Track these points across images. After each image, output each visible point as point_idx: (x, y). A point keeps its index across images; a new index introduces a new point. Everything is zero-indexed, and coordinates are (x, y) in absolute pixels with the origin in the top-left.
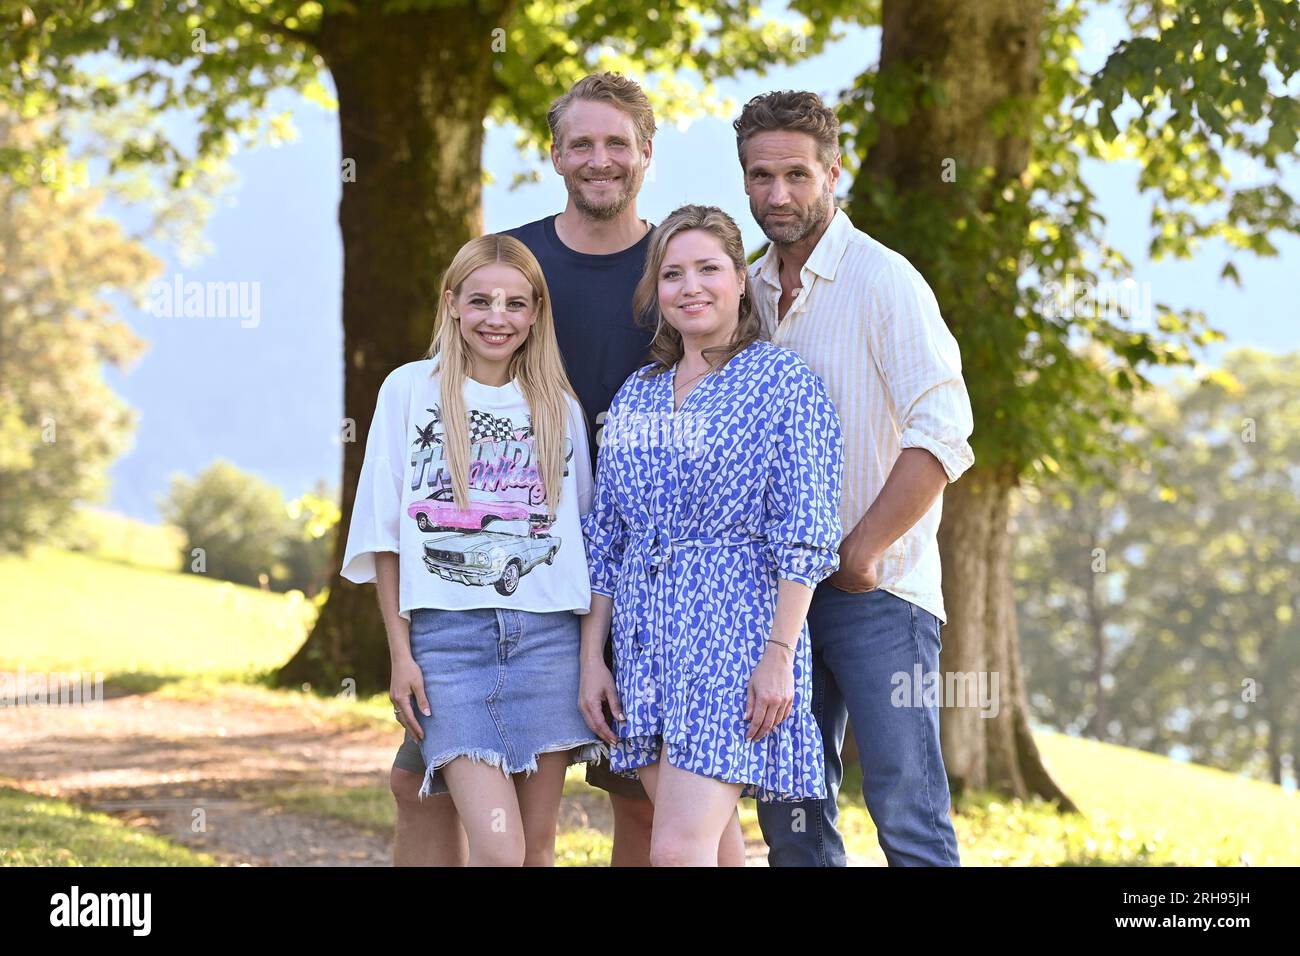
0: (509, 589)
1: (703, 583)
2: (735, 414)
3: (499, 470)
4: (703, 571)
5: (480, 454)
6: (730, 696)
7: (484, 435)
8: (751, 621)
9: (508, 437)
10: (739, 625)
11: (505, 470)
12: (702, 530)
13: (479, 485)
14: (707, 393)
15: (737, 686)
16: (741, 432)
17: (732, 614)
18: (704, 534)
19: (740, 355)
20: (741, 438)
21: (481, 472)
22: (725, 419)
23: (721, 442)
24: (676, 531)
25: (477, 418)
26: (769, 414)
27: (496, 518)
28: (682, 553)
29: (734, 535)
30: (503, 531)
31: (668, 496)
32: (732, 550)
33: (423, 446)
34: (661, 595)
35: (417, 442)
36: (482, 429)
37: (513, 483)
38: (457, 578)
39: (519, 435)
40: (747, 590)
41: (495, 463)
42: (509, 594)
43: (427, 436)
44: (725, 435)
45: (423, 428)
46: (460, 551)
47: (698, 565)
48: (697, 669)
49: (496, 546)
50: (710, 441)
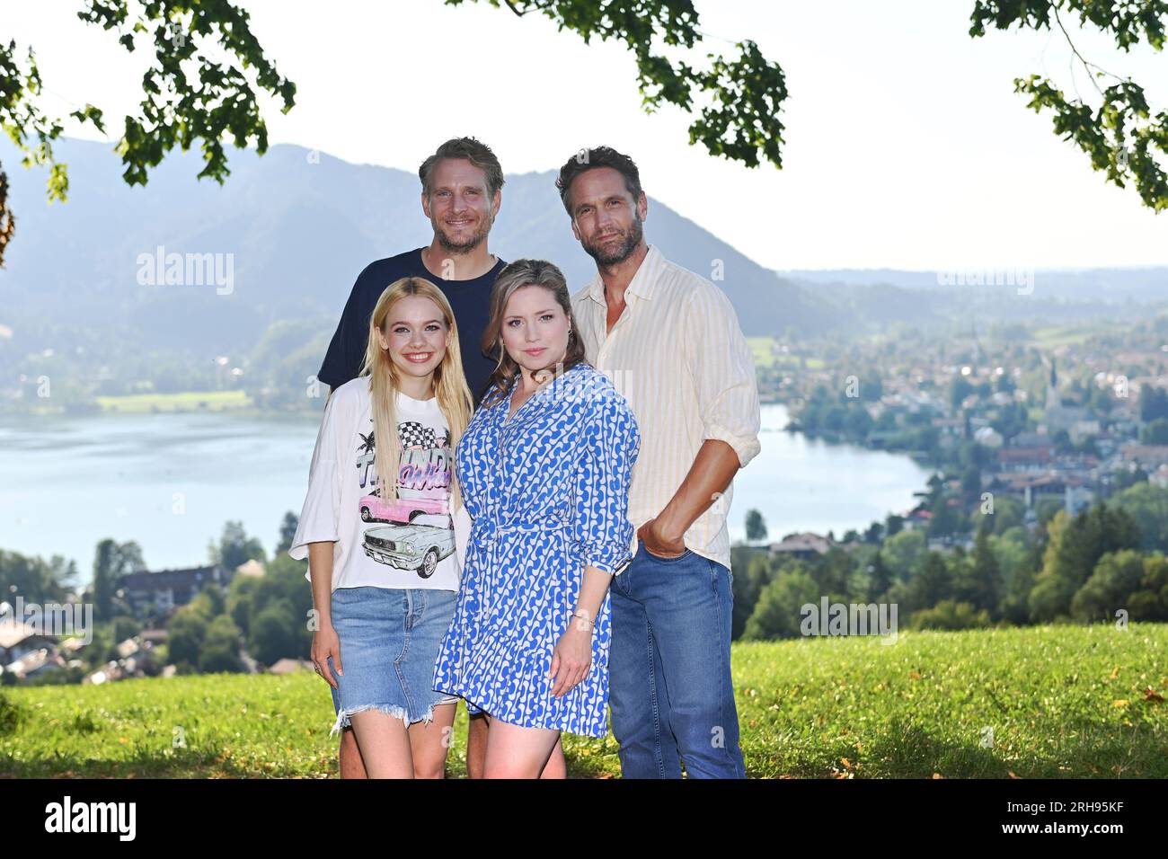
0: (427, 573)
2: (549, 428)
3: (426, 473)
4: (521, 552)
5: (410, 459)
6: (533, 656)
7: (415, 443)
8: (559, 593)
9: (433, 445)
10: (548, 598)
11: (431, 474)
12: (523, 519)
13: (409, 484)
14: (533, 409)
15: (540, 647)
16: (553, 442)
17: (544, 588)
18: (526, 522)
20: (553, 447)
21: (411, 473)
23: (535, 450)
24: (502, 520)
25: (410, 428)
27: (421, 512)
28: (506, 536)
29: (550, 522)
30: (427, 524)
33: (367, 450)
34: (489, 572)
35: (362, 448)
36: (413, 438)
37: (437, 484)
38: (388, 562)
39: (441, 443)
40: (559, 567)
41: (423, 467)
42: (427, 577)
43: (370, 442)
44: (539, 444)
45: (367, 436)
46: (393, 539)
47: (519, 546)
48: (509, 632)
49: (420, 536)
50: (527, 449)
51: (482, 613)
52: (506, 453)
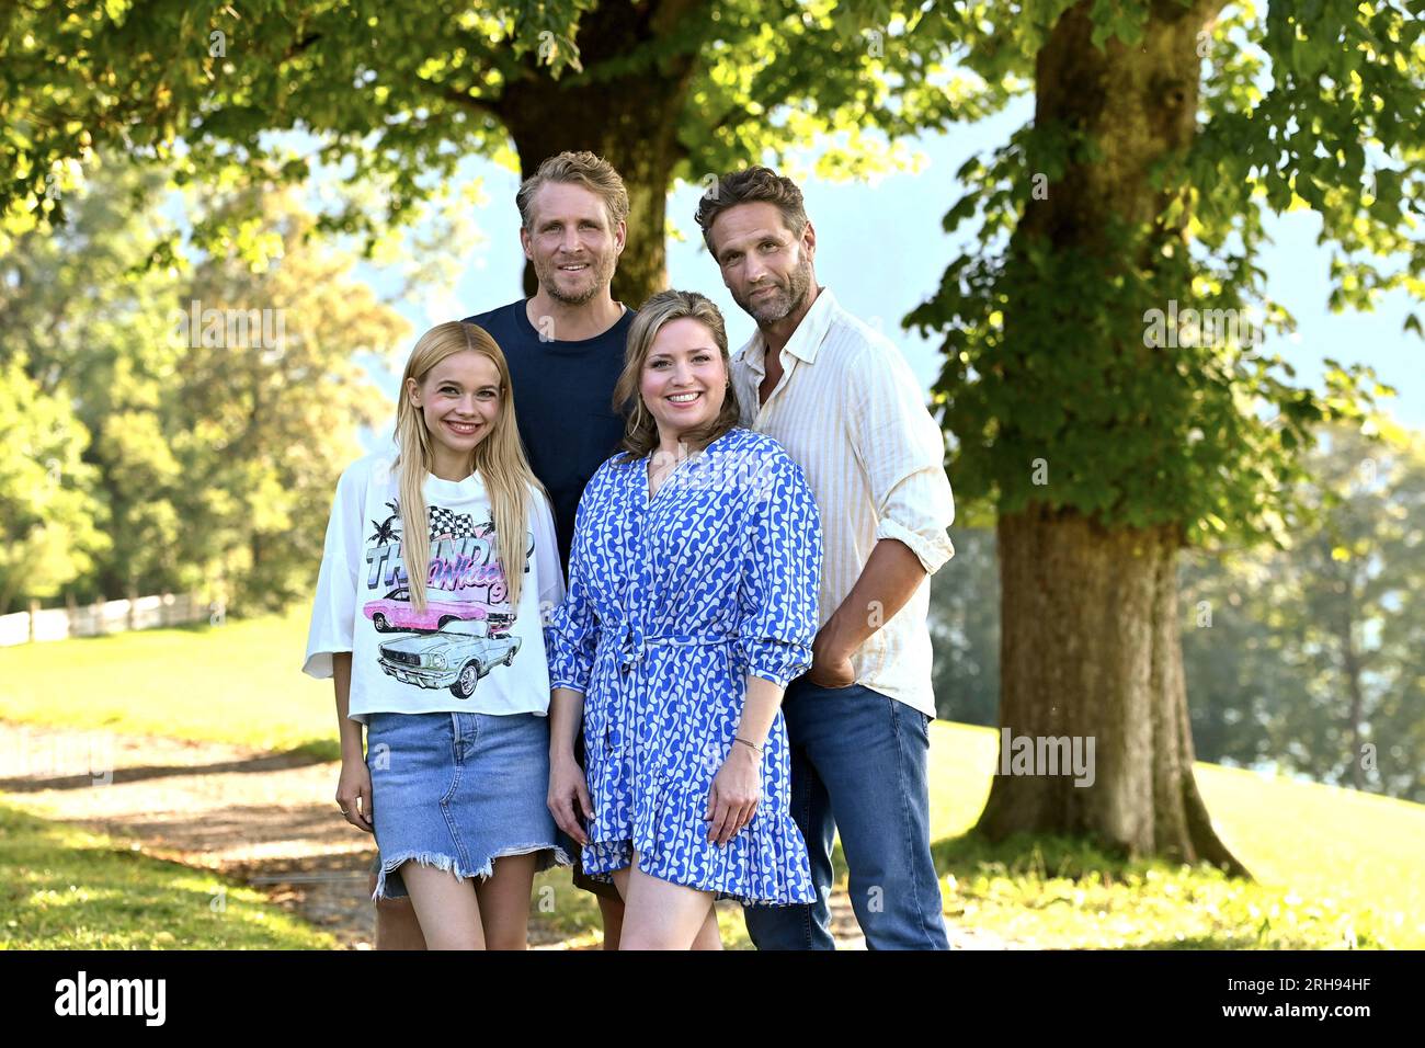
1: (677, 683)
2: (711, 506)
3: (456, 569)
4: (676, 671)
5: (439, 551)
8: (728, 724)
9: (467, 535)
10: (714, 728)
12: (677, 627)
13: (437, 584)
16: (717, 524)
18: (679, 632)
19: (717, 442)
20: (718, 531)
22: (701, 511)
23: (696, 535)
24: (650, 628)
26: (746, 504)
27: (454, 618)
28: (655, 652)
29: (711, 634)
30: (461, 632)
31: (642, 591)
32: (708, 648)
33: (380, 542)
35: (374, 538)
36: (440, 525)
37: (470, 582)
38: (413, 680)
39: (479, 531)
40: (723, 691)
43: (384, 532)
44: (701, 527)
45: (381, 524)
46: (417, 652)
47: (672, 664)
48: (670, 772)
49: (453, 647)
50: (686, 533)
51: (623, 748)
52: (657, 543)
